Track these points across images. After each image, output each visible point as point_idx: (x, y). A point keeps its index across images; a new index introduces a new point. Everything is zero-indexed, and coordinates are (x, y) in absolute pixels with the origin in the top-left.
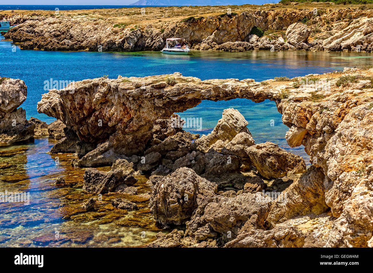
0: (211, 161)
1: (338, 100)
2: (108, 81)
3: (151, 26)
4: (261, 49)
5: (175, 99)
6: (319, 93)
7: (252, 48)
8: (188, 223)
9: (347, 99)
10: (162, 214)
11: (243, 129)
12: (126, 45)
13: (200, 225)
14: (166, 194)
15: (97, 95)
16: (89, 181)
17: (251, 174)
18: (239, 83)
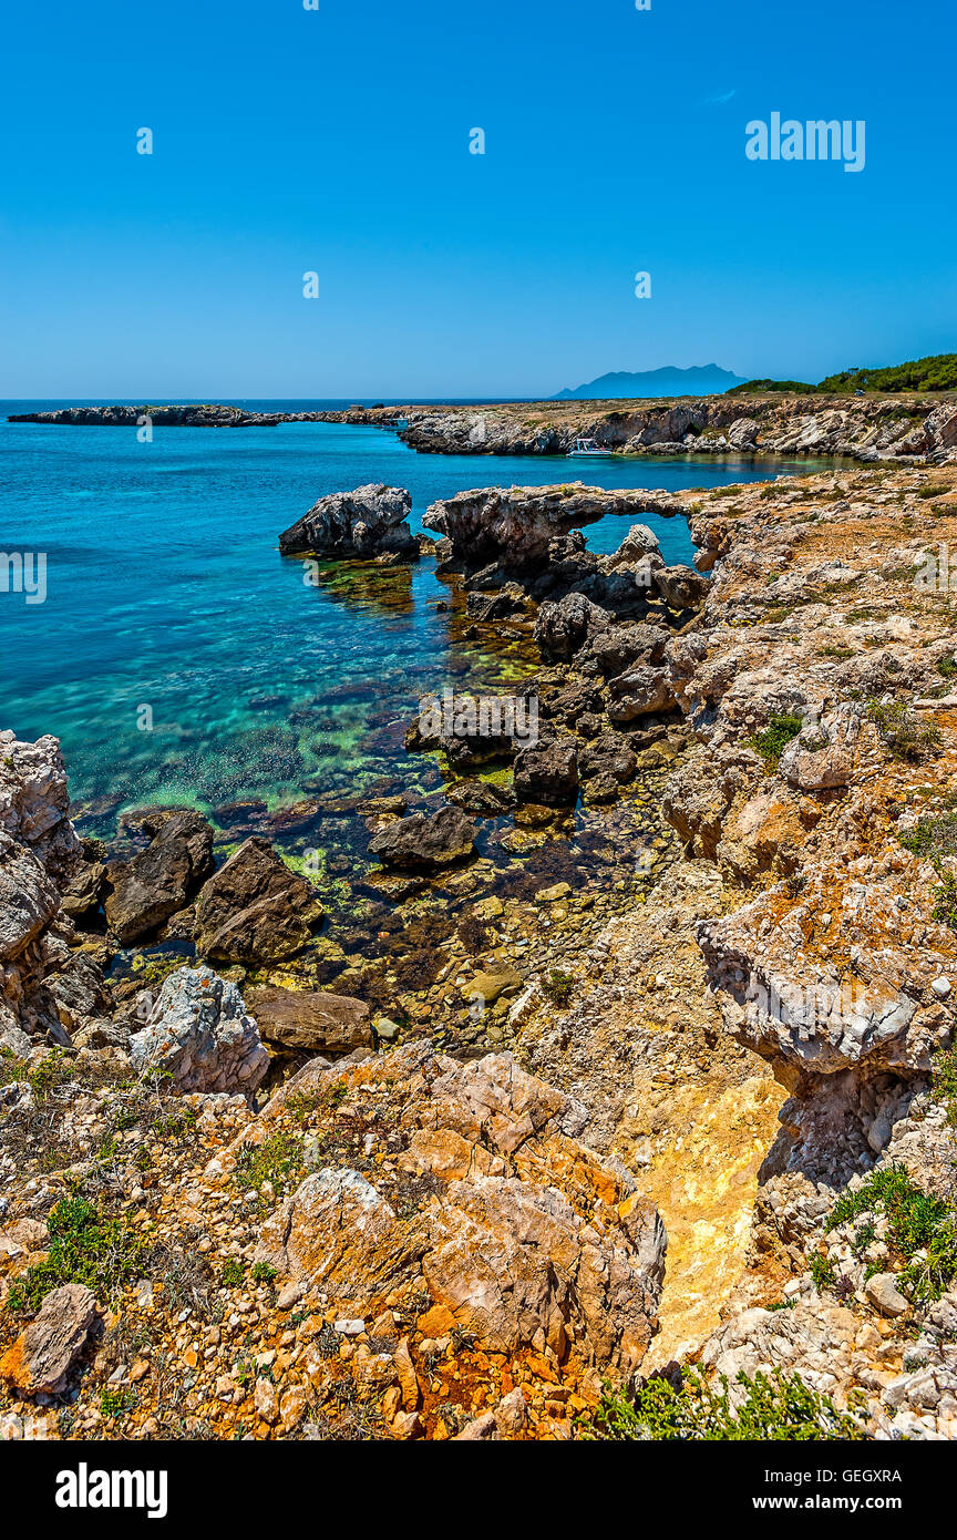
0: (612, 586)
1: (758, 517)
2: (499, 491)
3: (566, 424)
4: (697, 451)
5: (572, 513)
6: (738, 507)
7: (686, 451)
8: (575, 656)
9: (768, 514)
10: (547, 644)
11: (654, 549)
12: (537, 447)
13: (587, 659)
14: (551, 624)
15: (485, 508)
16: (471, 607)
17: (658, 602)
18: (646, 495)
